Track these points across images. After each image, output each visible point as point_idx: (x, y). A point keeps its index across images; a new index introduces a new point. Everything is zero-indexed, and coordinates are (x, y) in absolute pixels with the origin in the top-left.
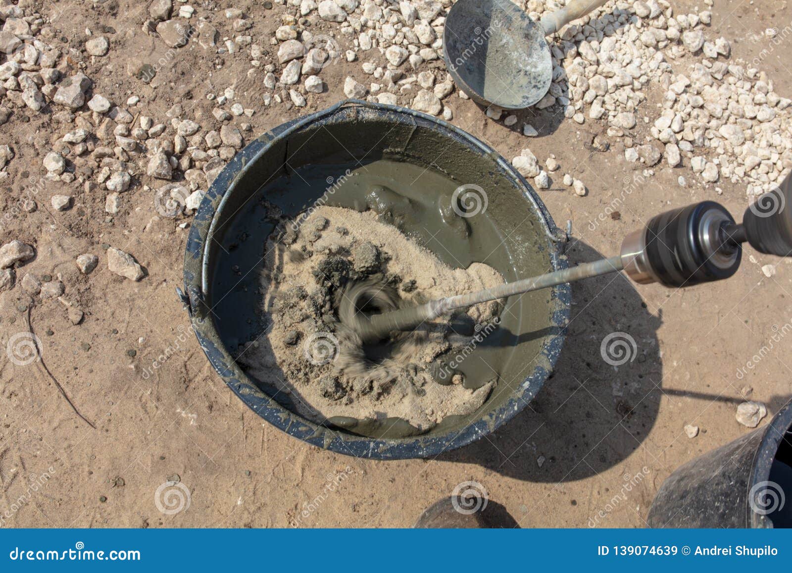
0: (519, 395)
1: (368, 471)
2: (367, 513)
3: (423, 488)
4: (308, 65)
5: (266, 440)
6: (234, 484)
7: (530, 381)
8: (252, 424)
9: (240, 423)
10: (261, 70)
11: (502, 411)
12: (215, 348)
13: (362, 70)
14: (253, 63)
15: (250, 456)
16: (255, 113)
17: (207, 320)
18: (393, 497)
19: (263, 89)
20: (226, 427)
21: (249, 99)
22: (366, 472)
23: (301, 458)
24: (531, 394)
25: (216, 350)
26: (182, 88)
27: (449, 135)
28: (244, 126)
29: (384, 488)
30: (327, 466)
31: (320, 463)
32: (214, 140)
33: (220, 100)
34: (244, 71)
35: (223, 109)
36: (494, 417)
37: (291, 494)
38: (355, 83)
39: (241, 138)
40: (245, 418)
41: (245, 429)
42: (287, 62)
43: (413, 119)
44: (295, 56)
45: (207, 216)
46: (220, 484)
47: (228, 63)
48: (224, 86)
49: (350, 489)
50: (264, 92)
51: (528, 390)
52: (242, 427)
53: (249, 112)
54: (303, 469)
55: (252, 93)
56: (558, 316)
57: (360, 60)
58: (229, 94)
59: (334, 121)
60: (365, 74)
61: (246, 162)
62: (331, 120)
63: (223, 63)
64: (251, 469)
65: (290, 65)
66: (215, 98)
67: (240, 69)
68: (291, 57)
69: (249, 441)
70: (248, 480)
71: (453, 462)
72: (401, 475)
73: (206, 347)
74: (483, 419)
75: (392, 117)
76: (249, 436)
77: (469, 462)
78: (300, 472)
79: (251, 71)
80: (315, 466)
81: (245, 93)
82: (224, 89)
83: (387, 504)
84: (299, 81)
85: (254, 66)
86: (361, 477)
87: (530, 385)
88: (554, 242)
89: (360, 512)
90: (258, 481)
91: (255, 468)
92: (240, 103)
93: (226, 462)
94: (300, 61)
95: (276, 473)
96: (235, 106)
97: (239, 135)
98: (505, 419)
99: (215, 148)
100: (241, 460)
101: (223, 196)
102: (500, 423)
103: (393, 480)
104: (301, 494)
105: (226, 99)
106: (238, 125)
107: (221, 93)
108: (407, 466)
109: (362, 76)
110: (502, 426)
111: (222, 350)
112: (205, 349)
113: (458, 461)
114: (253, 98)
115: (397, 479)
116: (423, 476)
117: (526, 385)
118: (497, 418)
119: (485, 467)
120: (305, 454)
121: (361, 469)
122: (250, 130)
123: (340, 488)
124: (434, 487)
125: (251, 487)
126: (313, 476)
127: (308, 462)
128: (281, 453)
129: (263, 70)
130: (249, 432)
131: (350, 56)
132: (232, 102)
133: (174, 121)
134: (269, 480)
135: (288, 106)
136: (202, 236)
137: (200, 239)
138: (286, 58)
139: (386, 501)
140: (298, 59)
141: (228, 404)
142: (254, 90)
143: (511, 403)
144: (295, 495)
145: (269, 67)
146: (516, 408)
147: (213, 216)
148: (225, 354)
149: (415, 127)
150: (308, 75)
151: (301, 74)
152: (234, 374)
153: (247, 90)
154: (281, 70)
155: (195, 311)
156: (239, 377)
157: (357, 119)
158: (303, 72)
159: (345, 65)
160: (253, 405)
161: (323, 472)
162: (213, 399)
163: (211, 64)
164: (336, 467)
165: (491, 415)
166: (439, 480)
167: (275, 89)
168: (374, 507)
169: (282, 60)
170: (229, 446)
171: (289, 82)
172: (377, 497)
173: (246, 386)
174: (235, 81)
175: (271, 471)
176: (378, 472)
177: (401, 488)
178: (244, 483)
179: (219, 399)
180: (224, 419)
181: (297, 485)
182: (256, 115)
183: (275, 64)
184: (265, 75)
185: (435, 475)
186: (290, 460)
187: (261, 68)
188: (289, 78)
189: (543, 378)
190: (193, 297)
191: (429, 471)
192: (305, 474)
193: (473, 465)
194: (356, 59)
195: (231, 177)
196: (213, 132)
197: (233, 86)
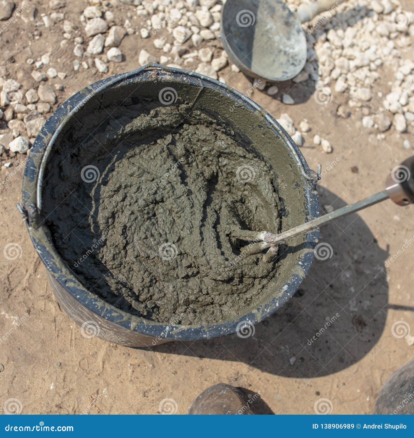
0: (280, 295)
1: (156, 365)
2: (154, 398)
3: (199, 379)
4: (110, 39)
5: (73, 338)
6: (47, 373)
7: (288, 284)
8: (62, 325)
9: (53, 324)
10: (71, 42)
11: (266, 306)
12: (47, 251)
13: (154, 45)
14: (66, 35)
15: (61, 351)
16: (66, 76)
17: (40, 229)
18: (176, 386)
19: (73, 57)
20: (42, 327)
21: (62, 65)
22: (154, 366)
23: (102, 354)
24: (289, 294)
25: (48, 252)
26: (7, 54)
27: (228, 95)
28: (58, 87)
29: (168, 379)
30: (123, 361)
31: (117, 358)
32: (33, 97)
33: (38, 64)
34: (58, 41)
35: (40, 71)
36: (261, 311)
37: (94, 382)
38: (148, 55)
39: (55, 96)
40: (57, 321)
41: (57, 329)
42: (93, 36)
43: (200, 82)
44: (100, 31)
45: (41, 150)
46: (36, 372)
47: (44, 35)
48: (41, 53)
49: (141, 379)
50: (74, 60)
51: (286, 291)
52: (54, 327)
53: (61, 75)
54: (104, 362)
55: (65, 60)
56: (310, 237)
57: (152, 37)
58: (45, 59)
59: (139, 80)
60: (156, 48)
61: (71, 109)
62: (137, 80)
63: (41, 35)
64: (61, 361)
65: (95, 38)
66: (34, 63)
67: (55, 40)
68: (97, 32)
69: (60, 339)
70: (59, 370)
71: (223, 360)
72: (182, 368)
73: (40, 250)
74: (253, 312)
75: (185, 79)
76: (60, 335)
77: (236, 360)
78: (101, 364)
79: (64, 42)
80: (113, 360)
81: (59, 60)
82: (41, 56)
83: (171, 391)
84: (102, 52)
85: (65, 39)
86: (150, 370)
87: (288, 288)
88: (308, 180)
89: (149, 398)
90: (67, 370)
91: (65, 360)
92: (54, 67)
93: (41, 356)
94: (104, 35)
95: (82, 365)
96: (50, 69)
97: (53, 93)
98: (269, 313)
99: (34, 103)
100: (53, 354)
101: (53, 135)
102: (265, 315)
103: (175, 373)
104: (102, 382)
105: (43, 64)
106: (52, 85)
107: (39, 59)
108: (187, 362)
109: (153, 50)
110: (267, 317)
111: (53, 253)
112: (39, 252)
113: (227, 359)
114: (65, 64)
115: (178, 372)
116: (199, 370)
117: (286, 287)
118: (263, 311)
119: (249, 364)
120: (105, 350)
121: (151, 364)
122: (62, 90)
123: (133, 378)
124: (208, 379)
125: (62, 376)
126: (112, 368)
127: (108, 356)
128: (85, 349)
129: (74, 42)
130: (60, 332)
131: (144, 33)
132: (48, 66)
134: (76, 370)
135: (94, 71)
136: (36, 165)
137: (35, 167)
138: (92, 33)
139: (170, 389)
140: (102, 33)
141: (43, 309)
142: (66, 57)
143: (274, 301)
144: (97, 383)
145: (79, 40)
146: (277, 305)
147: (45, 150)
148: (55, 256)
149: (202, 88)
150: (110, 47)
151: (104, 47)
152: (61, 272)
153: (60, 57)
154: (88, 42)
155: (32, 222)
156: (66, 273)
157: (157, 79)
158: (106, 44)
159: (140, 40)
160: (76, 295)
161: (119, 365)
162: (30, 305)
163: (30, 35)
164: (130, 361)
165: (258, 310)
166: (212, 373)
167: (83, 58)
168: (160, 393)
169: (89, 34)
170: (43, 342)
171: (95, 52)
172: (162, 386)
173: (71, 281)
174: (50, 50)
175: (78, 363)
176: (163, 366)
177: (181, 379)
178: (56, 372)
179: (36, 306)
180: (40, 321)
181: (99, 375)
182: (67, 78)
183: (83, 37)
184: (75, 46)
185: (209, 370)
186: (93, 356)
187: (72, 40)
188: (94, 49)
189: (298, 283)
190: (31, 211)
191: (204, 366)
192: (105, 366)
193: (239, 363)
194: (149, 37)
195: (59, 121)
196: (32, 91)
197: (49, 54)
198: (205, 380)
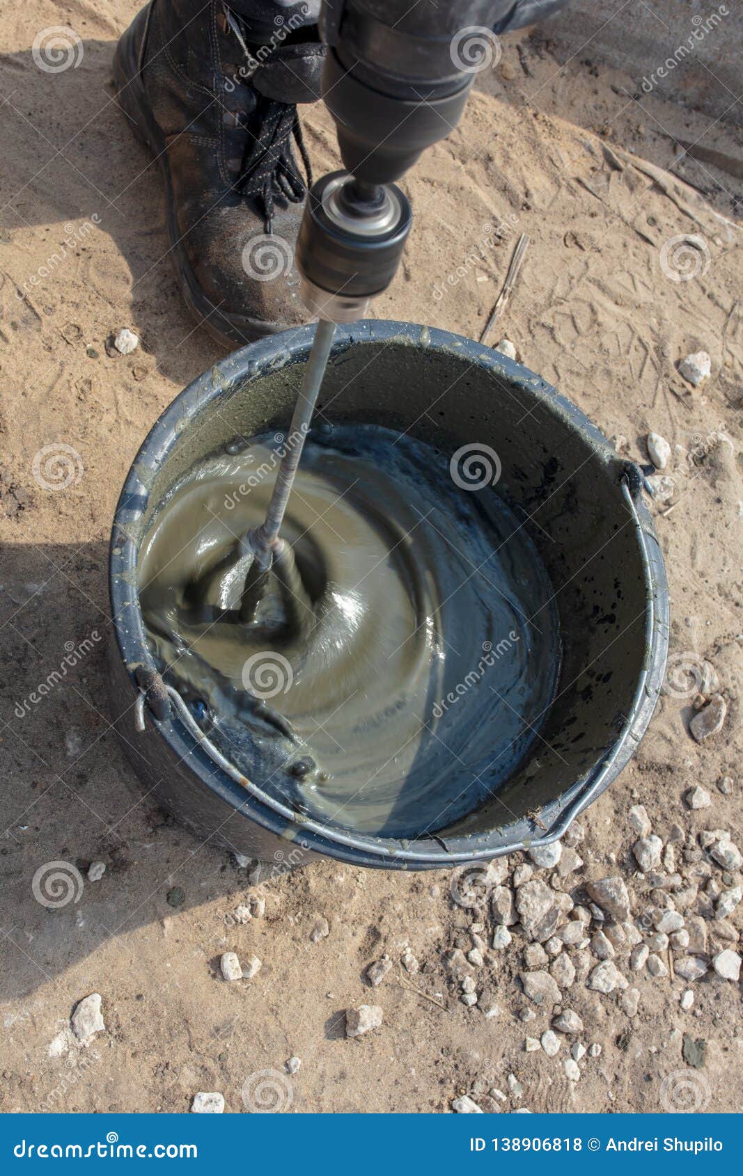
16: (524, 1049)
21: (542, 1072)
26: (637, 1048)
28: (531, 1014)
32: (564, 968)
33: (581, 1051)
35: (571, 1035)
39: (528, 989)
48: (584, 1081)
50: (524, 1095)
53: (533, 1045)
55: (541, 1086)
58: (573, 1069)
66: (589, 1051)
81: (551, 1081)
82: (583, 1076)
92: (552, 1057)
96: (557, 1049)
97: (532, 993)
105: (573, 1056)
106: (540, 1012)
107: (584, 1064)
114: (535, 1076)
122: (519, 1014)
132: (563, 1055)
133: (625, 985)
135: (479, 1088)
142: (540, 1094)
153: (550, 1088)
174: (574, 1097)
182: (520, 1044)
185: (78, 518)
191: (90, 524)
196: (568, 982)
197: (572, 1085)
198: (82, 497)
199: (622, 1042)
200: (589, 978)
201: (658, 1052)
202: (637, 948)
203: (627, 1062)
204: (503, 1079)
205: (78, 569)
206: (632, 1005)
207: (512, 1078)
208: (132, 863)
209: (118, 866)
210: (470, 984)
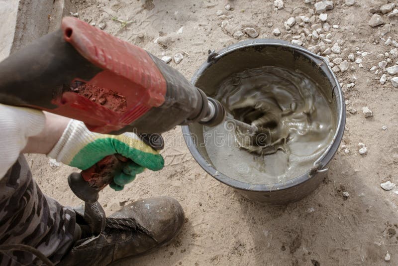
199: (353, 42)
200: (338, 54)
201: (353, 32)
202: (325, 42)
203: (358, 40)
204: (372, 72)
205: (255, 223)
206: (342, 41)
207: (371, 70)
208: (341, 185)
209: (343, 189)
210: (349, 85)
